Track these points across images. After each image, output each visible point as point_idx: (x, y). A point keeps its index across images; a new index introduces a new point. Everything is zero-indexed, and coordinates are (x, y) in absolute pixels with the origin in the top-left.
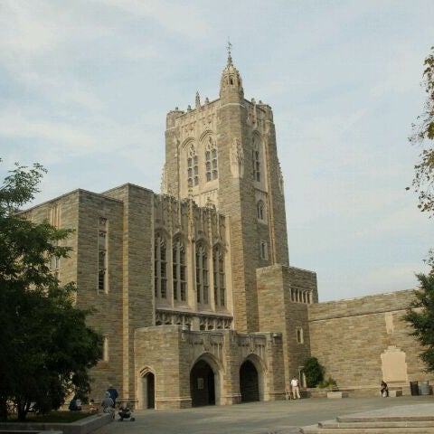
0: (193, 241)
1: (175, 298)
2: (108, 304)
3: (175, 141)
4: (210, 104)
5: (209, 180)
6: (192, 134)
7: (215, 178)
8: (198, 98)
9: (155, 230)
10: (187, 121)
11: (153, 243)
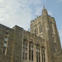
0: (35, 44)
1: (30, 60)
2: (5, 58)
3: (32, 26)
4: (40, 17)
5: (40, 33)
6: (36, 24)
7: (42, 32)
8: (37, 16)
9: (24, 39)
10: (35, 21)
11: (23, 42)
